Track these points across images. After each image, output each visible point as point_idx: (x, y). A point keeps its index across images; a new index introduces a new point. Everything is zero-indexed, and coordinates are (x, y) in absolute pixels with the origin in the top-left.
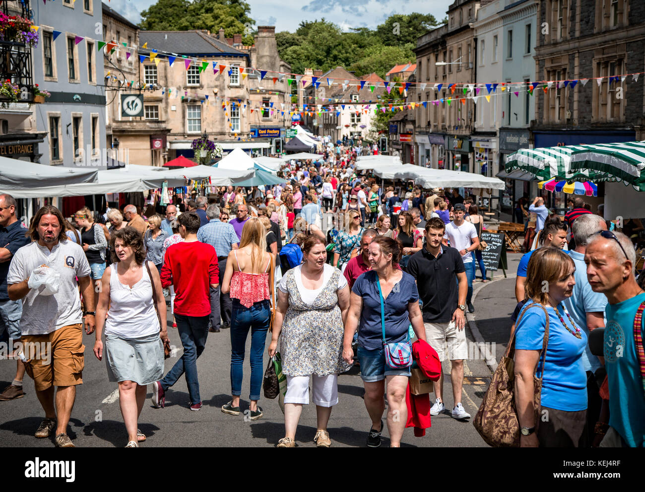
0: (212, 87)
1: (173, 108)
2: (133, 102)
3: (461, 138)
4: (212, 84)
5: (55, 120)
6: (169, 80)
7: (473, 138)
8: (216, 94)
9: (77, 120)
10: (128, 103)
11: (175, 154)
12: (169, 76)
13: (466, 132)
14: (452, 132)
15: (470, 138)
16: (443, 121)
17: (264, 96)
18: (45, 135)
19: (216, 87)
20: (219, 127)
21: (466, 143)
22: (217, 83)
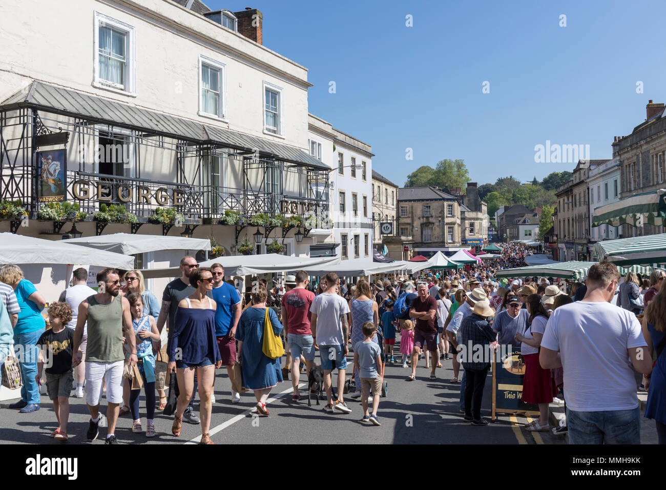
0: (437, 217)
1: (416, 229)
2: (387, 227)
3: (582, 245)
4: (437, 216)
5: (344, 237)
6: (414, 214)
7: (589, 245)
8: (440, 221)
9: (356, 237)
10: (384, 228)
11: (417, 254)
12: (414, 211)
13: (585, 242)
14: (578, 242)
15: (587, 245)
16: (573, 235)
17: (470, 221)
18: (339, 244)
19: (440, 217)
20: (442, 239)
21: (585, 248)
22: (440, 215)
